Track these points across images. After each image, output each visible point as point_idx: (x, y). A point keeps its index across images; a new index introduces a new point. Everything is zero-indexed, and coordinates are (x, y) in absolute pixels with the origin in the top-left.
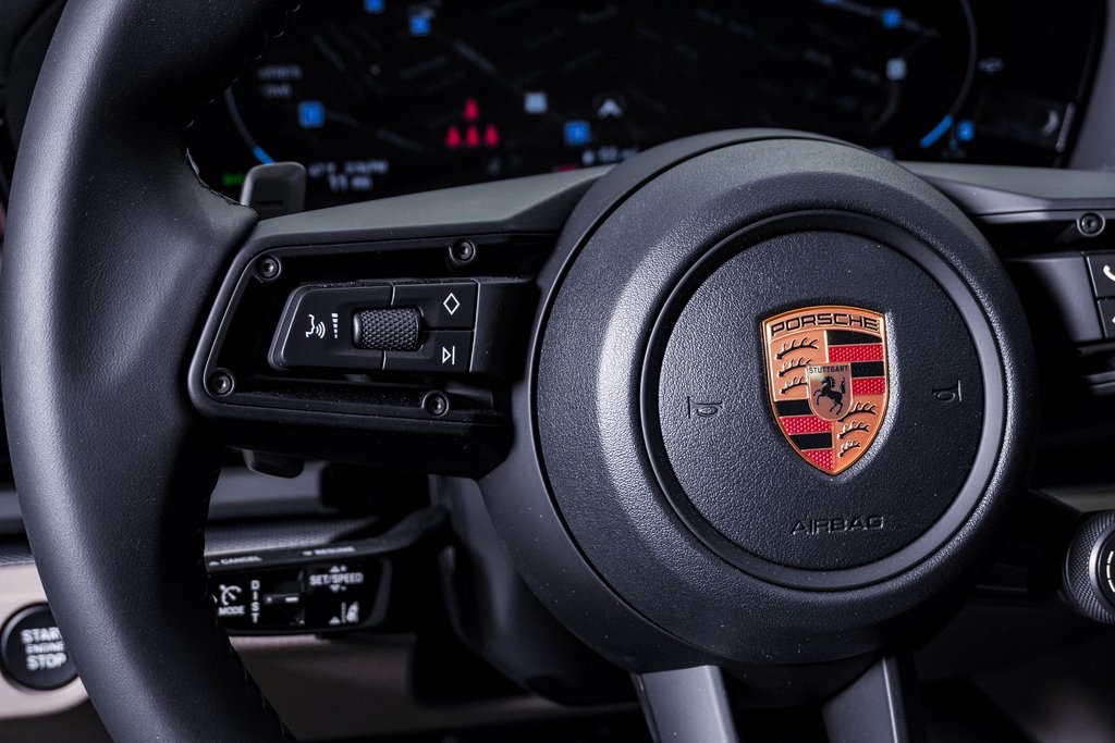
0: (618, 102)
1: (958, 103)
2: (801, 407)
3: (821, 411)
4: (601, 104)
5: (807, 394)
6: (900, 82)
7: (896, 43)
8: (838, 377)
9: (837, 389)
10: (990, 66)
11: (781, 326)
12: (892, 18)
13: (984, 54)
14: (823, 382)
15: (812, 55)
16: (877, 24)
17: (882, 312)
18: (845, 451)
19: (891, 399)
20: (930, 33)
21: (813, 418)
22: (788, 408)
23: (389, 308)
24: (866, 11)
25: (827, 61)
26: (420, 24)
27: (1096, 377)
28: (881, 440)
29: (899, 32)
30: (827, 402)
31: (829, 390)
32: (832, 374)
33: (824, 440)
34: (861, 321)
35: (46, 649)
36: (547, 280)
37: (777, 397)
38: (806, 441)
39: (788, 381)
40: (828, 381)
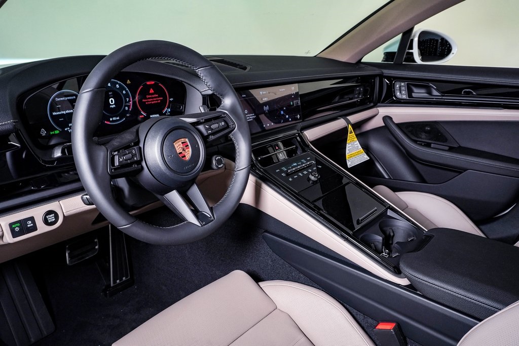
2: (181, 153)
5: (181, 151)
10: (171, 99)
11: (176, 144)
17: (186, 138)
18: (187, 157)
19: (190, 149)
21: (183, 154)
23: (127, 154)
33: (185, 156)
34: (184, 140)
35: (51, 218)
36: (141, 145)
37: (178, 152)
38: (183, 157)
39: (179, 150)
40: (183, 149)
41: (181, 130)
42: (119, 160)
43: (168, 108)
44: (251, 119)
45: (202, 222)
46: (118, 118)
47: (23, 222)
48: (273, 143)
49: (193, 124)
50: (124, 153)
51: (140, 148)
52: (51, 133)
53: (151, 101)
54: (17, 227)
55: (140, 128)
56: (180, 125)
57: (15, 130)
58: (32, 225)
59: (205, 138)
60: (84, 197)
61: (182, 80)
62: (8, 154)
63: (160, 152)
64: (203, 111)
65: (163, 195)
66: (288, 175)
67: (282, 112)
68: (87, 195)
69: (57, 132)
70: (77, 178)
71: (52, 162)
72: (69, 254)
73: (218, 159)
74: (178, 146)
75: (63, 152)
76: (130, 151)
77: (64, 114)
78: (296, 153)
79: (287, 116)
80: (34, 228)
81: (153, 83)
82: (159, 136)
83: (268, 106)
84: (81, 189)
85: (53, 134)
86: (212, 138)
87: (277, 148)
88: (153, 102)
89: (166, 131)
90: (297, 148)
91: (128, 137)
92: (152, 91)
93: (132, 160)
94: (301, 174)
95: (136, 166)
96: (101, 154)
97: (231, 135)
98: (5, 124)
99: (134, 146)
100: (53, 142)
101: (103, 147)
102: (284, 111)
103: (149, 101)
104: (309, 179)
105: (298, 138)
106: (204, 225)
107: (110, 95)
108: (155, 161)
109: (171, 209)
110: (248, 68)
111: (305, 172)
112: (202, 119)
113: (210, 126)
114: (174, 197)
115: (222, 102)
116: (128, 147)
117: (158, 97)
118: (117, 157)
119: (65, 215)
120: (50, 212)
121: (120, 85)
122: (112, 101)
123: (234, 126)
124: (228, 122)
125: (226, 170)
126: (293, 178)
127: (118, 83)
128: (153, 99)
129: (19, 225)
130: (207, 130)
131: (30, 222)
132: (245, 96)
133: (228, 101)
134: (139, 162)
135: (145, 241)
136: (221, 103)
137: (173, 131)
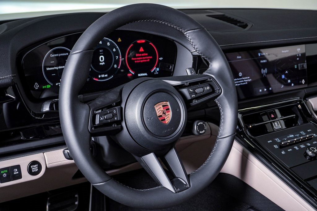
2: (161, 116)
3: (163, 116)
5: (161, 114)
8: (164, 111)
9: (165, 113)
10: (161, 59)
11: (157, 106)
17: (167, 101)
18: (167, 120)
19: (170, 113)
23: (108, 114)
27: (191, 104)
28: (171, 118)
30: (164, 114)
33: (164, 120)
35: (35, 168)
36: (123, 106)
37: (158, 115)
38: (162, 120)
39: (159, 113)
40: (163, 112)
41: (164, 93)
42: (100, 118)
43: (156, 68)
44: (245, 82)
45: (177, 189)
46: (106, 76)
47: (10, 170)
48: (268, 111)
49: (177, 87)
50: (105, 113)
51: (122, 108)
52: (44, 87)
53: (140, 60)
54: (5, 173)
55: (124, 89)
56: (163, 87)
57: (13, 85)
58: (18, 172)
59: (187, 103)
60: (66, 151)
61: (174, 39)
62: (5, 105)
63: (140, 114)
64: (189, 74)
65: (141, 157)
66: (281, 147)
67: (283, 77)
68: (67, 149)
69: (48, 86)
70: (60, 133)
71: (41, 115)
72: (49, 206)
73: (201, 124)
74: (159, 109)
75: (51, 107)
76: (111, 111)
77: (56, 69)
78: (296, 123)
79: (289, 81)
80: (19, 176)
81: (143, 41)
82: (140, 98)
83: (266, 69)
84: (63, 144)
85: (45, 88)
86: (195, 102)
87: (272, 116)
88: (142, 61)
89: (148, 93)
90: (297, 117)
91: (111, 96)
92: (141, 50)
93: (112, 120)
94: (296, 148)
95: (116, 126)
96: (84, 112)
97: (216, 100)
98: (5, 78)
99: (116, 105)
100: (44, 96)
101: (86, 106)
102: (286, 75)
103: (138, 60)
104: (306, 155)
105: (299, 106)
106: (179, 192)
107: (101, 52)
108: (135, 122)
109: (148, 172)
110: (249, 26)
111: (302, 146)
112: (186, 83)
113: (194, 90)
114: (152, 160)
115: (210, 66)
116: (110, 107)
117: (148, 56)
118: (99, 116)
119: (48, 167)
120: (34, 163)
121: (110, 42)
122: (102, 58)
123: (220, 91)
124: (214, 87)
125: (212, 136)
126: (286, 151)
127: (108, 41)
128: (143, 57)
129: (6, 171)
130: (191, 93)
131: (16, 170)
132: (240, 57)
133: (216, 65)
134: (119, 122)
135: (117, 200)
136: (208, 67)
137: (155, 93)
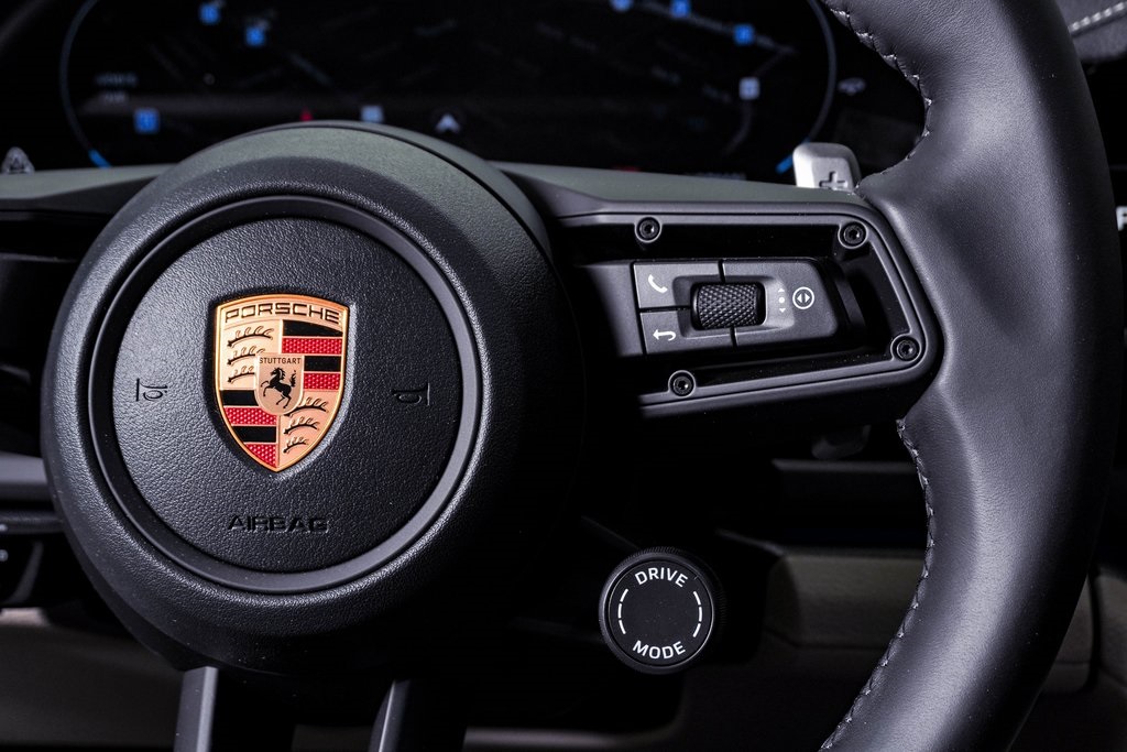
0: (456, 118)
1: (819, 124)
2: (247, 397)
3: (268, 402)
4: (440, 118)
5: (254, 384)
6: (754, 102)
7: (749, 59)
8: (288, 370)
9: (286, 381)
10: (851, 87)
11: (235, 313)
12: (744, 34)
13: (843, 75)
14: (273, 373)
15: (659, 73)
16: (729, 40)
18: (289, 447)
20: (786, 50)
21: (258, 410)
22: (232, 397)
24: (716, 26)
25: (675, 79)
26: (255, 35)
27: (648, 397)
28: (329, 438)
29: (751, 49)
30: (275, 394)
31: (277, 383)
32: (281, 366)
33: (269, 434)
34: (321, 313)
37: (222, 384)
38: (248, 434)
39: (235, 369)
40: (278, 373)
73: (663, 583)
130: (646, 311)
137: (280, 216)
